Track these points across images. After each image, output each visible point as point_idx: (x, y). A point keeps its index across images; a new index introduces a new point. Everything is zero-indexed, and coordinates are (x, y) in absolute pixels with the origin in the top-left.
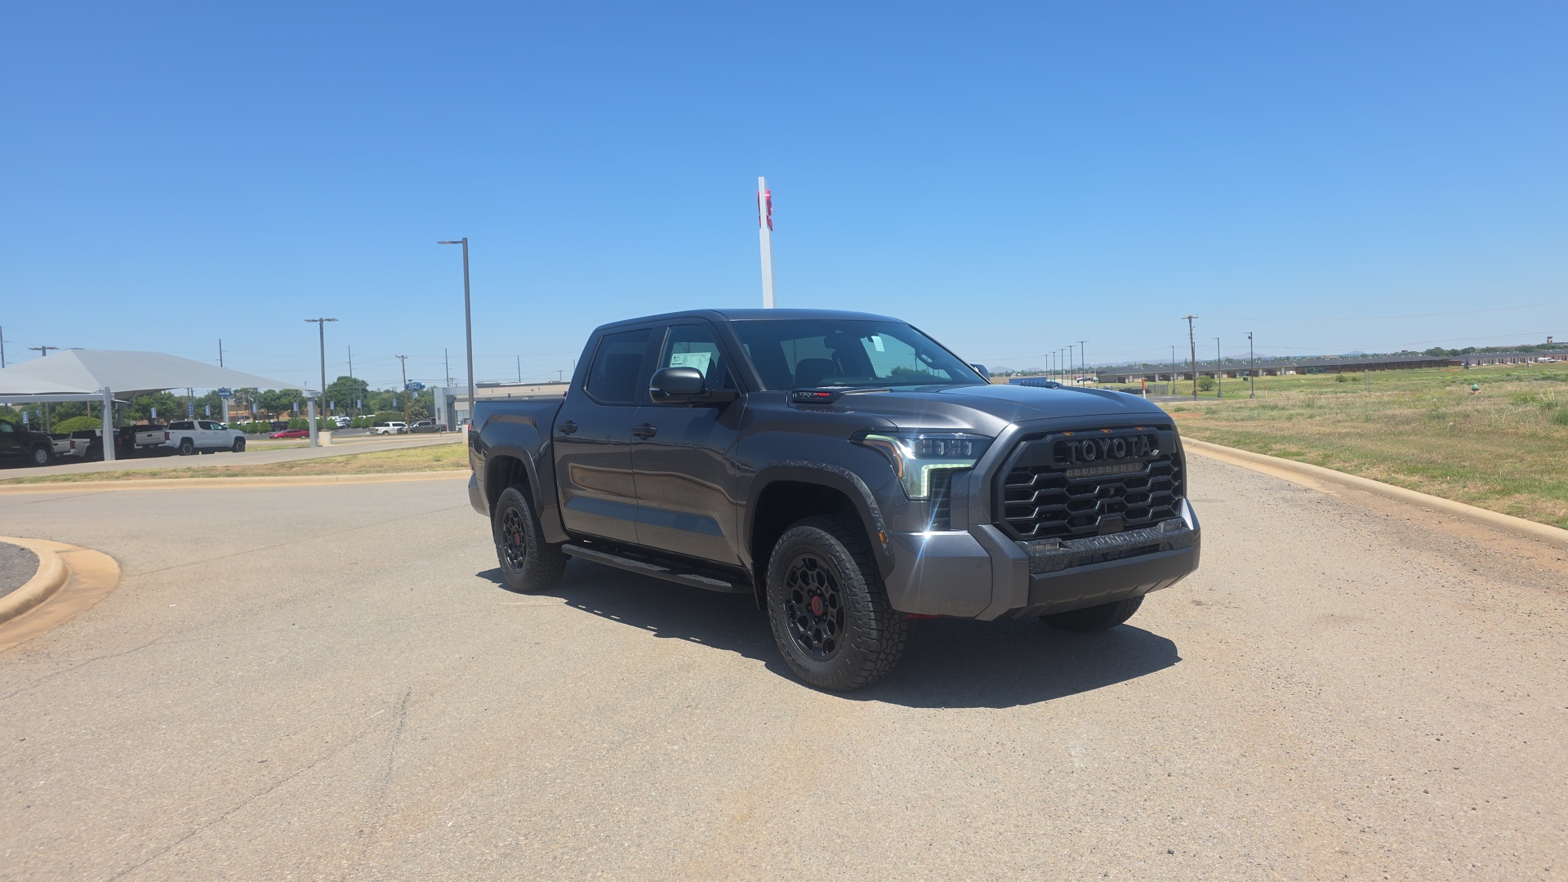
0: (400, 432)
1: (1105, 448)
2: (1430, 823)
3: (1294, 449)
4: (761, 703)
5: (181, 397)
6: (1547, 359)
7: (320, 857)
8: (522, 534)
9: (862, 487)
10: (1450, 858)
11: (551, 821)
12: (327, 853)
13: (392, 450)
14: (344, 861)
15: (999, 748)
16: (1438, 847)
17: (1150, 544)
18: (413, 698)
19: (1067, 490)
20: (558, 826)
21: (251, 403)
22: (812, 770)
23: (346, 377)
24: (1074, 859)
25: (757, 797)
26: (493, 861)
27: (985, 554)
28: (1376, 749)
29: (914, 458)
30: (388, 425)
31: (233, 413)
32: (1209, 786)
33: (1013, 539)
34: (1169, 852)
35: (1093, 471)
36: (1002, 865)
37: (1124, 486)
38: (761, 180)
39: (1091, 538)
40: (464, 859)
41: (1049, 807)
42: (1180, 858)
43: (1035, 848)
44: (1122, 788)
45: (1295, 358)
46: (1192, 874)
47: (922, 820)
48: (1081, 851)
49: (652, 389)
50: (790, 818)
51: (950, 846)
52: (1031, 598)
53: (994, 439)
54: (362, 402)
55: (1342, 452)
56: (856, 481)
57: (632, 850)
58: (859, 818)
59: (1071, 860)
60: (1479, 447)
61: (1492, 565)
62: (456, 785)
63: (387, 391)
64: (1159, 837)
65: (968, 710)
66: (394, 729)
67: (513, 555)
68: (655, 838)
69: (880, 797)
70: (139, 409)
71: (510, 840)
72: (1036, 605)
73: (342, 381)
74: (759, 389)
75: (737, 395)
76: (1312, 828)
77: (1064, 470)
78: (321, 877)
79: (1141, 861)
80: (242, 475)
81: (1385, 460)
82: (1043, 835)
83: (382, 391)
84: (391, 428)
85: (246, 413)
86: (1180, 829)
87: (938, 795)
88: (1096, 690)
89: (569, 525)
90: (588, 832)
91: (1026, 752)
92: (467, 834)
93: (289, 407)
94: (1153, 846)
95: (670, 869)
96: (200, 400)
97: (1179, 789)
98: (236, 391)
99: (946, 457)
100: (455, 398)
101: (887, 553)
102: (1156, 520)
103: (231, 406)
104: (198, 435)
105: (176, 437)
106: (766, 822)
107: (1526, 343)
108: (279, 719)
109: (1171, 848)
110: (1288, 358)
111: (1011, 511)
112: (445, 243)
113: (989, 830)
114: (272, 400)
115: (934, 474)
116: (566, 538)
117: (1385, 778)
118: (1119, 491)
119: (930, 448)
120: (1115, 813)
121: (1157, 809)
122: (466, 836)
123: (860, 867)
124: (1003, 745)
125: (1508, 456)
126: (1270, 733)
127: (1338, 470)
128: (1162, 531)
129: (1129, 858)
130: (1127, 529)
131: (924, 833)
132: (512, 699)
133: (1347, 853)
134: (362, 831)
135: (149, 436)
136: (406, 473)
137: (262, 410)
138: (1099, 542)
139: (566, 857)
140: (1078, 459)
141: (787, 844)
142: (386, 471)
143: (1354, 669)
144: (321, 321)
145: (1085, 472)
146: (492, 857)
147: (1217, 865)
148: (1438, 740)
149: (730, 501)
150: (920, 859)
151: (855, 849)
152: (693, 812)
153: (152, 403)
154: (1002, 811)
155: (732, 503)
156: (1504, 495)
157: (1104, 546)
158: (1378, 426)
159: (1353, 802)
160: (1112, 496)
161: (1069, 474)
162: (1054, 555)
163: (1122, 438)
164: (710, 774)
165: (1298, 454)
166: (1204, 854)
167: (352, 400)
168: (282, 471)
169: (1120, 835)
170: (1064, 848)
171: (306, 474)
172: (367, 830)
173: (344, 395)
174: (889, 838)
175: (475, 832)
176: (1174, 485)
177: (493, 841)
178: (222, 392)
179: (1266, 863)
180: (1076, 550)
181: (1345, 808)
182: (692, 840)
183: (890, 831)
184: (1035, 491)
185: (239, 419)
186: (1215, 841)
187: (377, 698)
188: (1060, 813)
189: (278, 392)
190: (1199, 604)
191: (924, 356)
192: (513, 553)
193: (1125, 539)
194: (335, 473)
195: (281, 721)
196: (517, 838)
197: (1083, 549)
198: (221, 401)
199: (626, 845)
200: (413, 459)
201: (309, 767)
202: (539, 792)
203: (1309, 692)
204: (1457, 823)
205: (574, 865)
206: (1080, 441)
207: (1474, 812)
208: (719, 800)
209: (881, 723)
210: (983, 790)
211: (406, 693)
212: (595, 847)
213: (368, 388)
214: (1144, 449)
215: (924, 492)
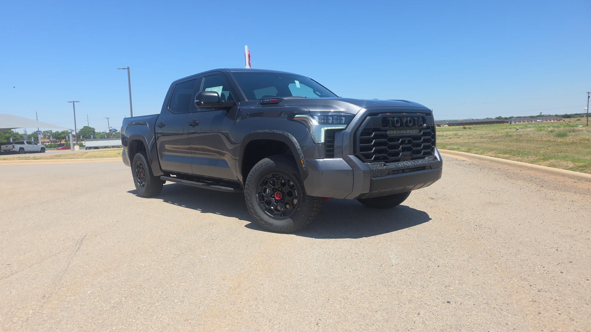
1: (404, 121)
2: (570, 287)
3: (456, 147)
4: (245, 237)
5: (22, 134)
6: (540, 120)
7: (20, 309)
8: (144, 173)
9: (293, 139)
10: (587, 303)
11: (140, 290)
12: (23, 307)
13: (101, 151)
14: (31, 311)
15: (356, 255)
16: (579, 298)
17: (422, 166)
18: (87, 237)
19: (387, 140)
20: (143, 292)
21: (50, 136)
22: (269, 266)
23: (87, 127)
24: (401, 306)
25: (242, 278)
26: (106, 310)
27: (351, 169)
28: (530, 254)
29: (318, 124)
31: (43, 140)
32: (458, 271)
33: (364, 162)
34: (448, 302)
35: (398, 132)
36: (366, 309)
37: (412, 140)
38: (246, 47)
39: (397, 163)
40: (92, 309)
41: (384, 281)
42: (454, 305)
43: (380, 301)
44: (417, 272)
45: (447, 120)
46: (462, 313)
47: (323, 288)
48: (404, 302)
49: (196, 101)
50: (259, 288)
51: (338, 300)
52: (371, 189)
53: (354, 115)
54: (93, 136)
55: (475, 148)
56: (290, 137)
57: (178, 304)
58: (292, 287)
59: (400, 306)
60: (529, 145)
61: (548, 184)
62: (97, 274)
63: (103, 132)
64: (441, 295)
65: (339, 239)
66: (75, 250)
67: (140, 182)
68: (191, 298)
69: (302, 277)
70: (6, 138)
71: (117, 299)
72: (373, 192)
73: (85, 128)
74: (244, 100)
75: (235, 104)
76: (514, 290)
77: (386, 131)
78: (17, 319)
79: (435, 307)
80: (40, 159)
81: (493, 150)
82: (384, 294)
83: (101, 132)
85: (48, 140)
86: (450, 291)
87: (330, 276)
88: (396, 231)
89: (163, 168)
90: (157, 296)
91: (369, 257)
92: (97, 297)
93: (65, 138)
94: (439, 299)
95: (197, 313)
96: (30, 135)
97: (445, 272)
98: (44, 132)
99: (332, 124)
101: (305, 169)
102: (424, 156)
103: (42, 138)
104: (26, 146)
105: (17, 147)
106: (247, 289)
107: (532, 115)
108: (23, 246)
109: (448, 300)
110: (445, 120)
111: (362, 149)
112: (120, 69)
113: (357, 292)
114: (58, 135)
115: (327, 132)
116: (163, 174)
117: (540, 267)
118: (410, 142)
119: (325, 119)
120: (417, 284)
121: (436, 282)
122: (96, 298)
123: (293, 311)
124: (358, 254)
125: (541, 148)
126: (479, 248)
127: (475, 154)
128: (427, 161)
129: (428, 305)
130: (413, 159)
131: (325, 294)
132: (132, 237)
133: (535, 301)
134: (45, 296)
135: (6, 147)
136: (106, 158)
137: (54, 139)
138: (401, 164)
139: (144, 308)
140: (392, 126)
141: (257, 300)
142: (97, 158)
143: (507, 222)
144: (74, 102)
145: (395, 132)
146: (106, 308)
147: (474, 308)
148: (557, 250)
149: (233, 158)
150: (324, 307)
151: (290, 302)
152: (211, 285)
153: (10, 136)
154: (362, 283)
155: (234, 159)
156: (545, 160)
157: (403, 166)
158: (486, 139)
159: (529, 278)
160: (406, 144)
161: (388, 133)
162: (381, 169)
163: (411, 117)
164: (221, 268)
165: (458, 149)
166: (465, 303)
167: (89, 135)
168: (56, 158)
169: (421, 294)
170: (395, 301)
171: (65, 159)
172: (47, 295)
173: (86, 133)
174: (308, 296)
175: (101, 296)
176: (432, 140)
177: (109, 300)
178: (38, 132)
179: (498, 307)
180: (391, 167)
181: (526, 280)
182: (209, 299)
183: (308, 293)
184: (373, 140)
185: (45, 143)
186: (469, 296)
187: (70, 237)
188: (390, 284)
189: (60, 132)
190: (432, 199)
191: (317, 92)
192: (140, 181)
193: (412, 163)
194: (77, 158)
195: (23, 247)
196: (121, 299)
197: (394, 167)
198: (38, 136)
199: (176, 301)
200: (109, 154)
201: (30, 267)
202: (136, 277)
203: (491, 231)
204: (583, 287)
205: (148, 312)
206: (394, 118)
207: (588, 281)
208: (224, 280)
209: (300, 245)
210: (351, 274)
211: (84, 235)
212: (160, 303)
213: (95, 131)
214: (420, 123)
215: (323, 140)
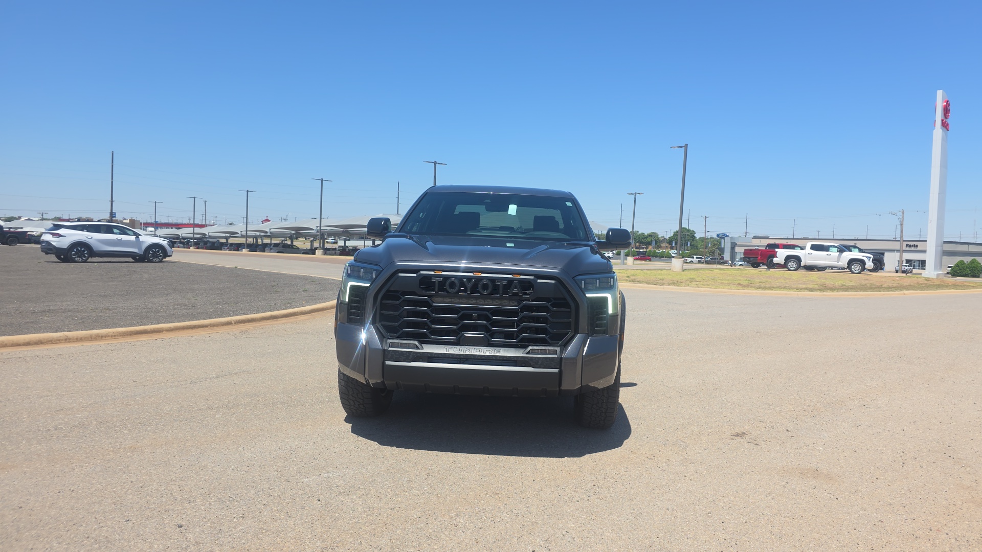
0: (700, 262)
1: (470, 286)
19: (430, 310)
23: (685, 228)
30: (693, 258)
33: (383, 336)
35: (458, 301)
37: (489, 315)
38: (940, 93)
53: (383, 270)
77: (429, 297)
84: (695, 260)
99: (362, 278)
100: (736, 244)
102: (526, 344)
111: (384, 318)
112: (674, 147)
114: (643, 238)
115: (352, 288)
118: (482, 318)
119: (357, 272)
130: (490, 346)
140: (441, 290)
144: (636, 194)
145: (450, 300)
160: (475, 320)
161: (433, 299)
167: (685, 241)
180: (425, 351)
184: (402, 307)
189: (646, 234)
206: (446, 278)
213: (695, 235)
215: (347, 300)
